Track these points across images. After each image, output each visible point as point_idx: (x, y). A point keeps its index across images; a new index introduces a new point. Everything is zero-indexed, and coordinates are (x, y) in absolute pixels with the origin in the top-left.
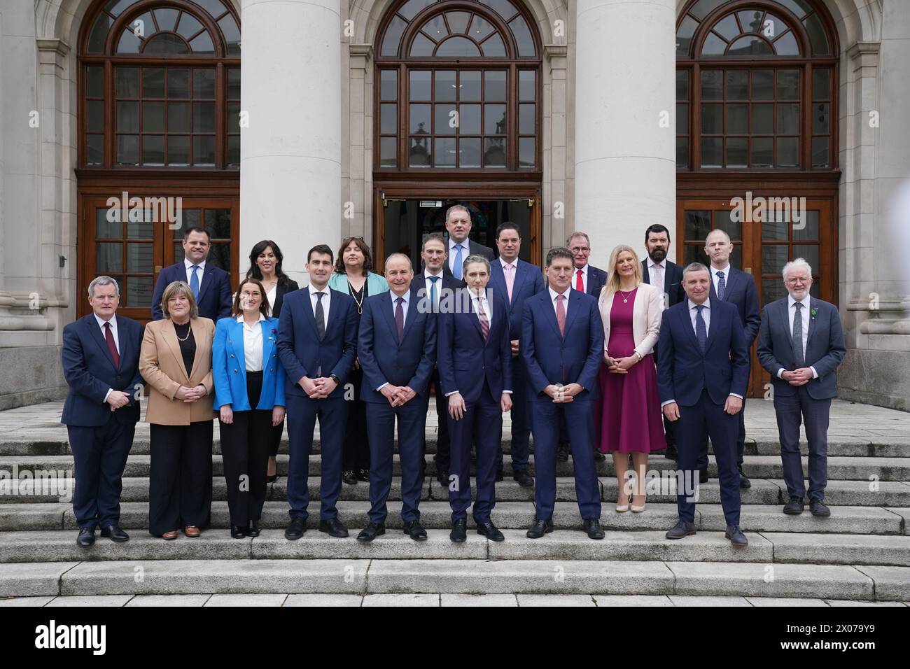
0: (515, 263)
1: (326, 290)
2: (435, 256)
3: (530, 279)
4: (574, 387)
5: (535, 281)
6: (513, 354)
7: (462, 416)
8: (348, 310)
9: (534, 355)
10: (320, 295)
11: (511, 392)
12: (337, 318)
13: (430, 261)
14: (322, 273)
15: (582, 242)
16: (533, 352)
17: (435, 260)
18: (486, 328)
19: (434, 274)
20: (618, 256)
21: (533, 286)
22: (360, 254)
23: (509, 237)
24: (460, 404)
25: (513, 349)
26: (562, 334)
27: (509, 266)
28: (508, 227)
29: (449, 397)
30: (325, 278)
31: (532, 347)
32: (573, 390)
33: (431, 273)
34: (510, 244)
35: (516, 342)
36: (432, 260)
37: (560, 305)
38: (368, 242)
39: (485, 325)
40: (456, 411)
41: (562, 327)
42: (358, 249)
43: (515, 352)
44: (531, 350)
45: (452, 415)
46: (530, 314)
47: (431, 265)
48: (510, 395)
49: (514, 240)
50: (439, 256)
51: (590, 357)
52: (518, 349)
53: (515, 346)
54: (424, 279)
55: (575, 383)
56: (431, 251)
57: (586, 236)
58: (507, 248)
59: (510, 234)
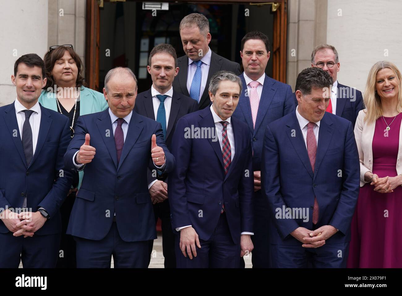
0: (262, 80)
1: (36, 108)
2: (163, 73)
3: (279, 99)
4: (327, 230)
5: (285, 102)
6: (255, 187)
7: (195, 254)
8: (61, 133)
9: (280, 192)
10: (28, 114)
11: (252, 234)
12: (49, 141)
13: (157, 79)
14: (31, 90)
15: (329, 55)
16: (279, 188)
17: (163, 78)
18: (228, 159)
19: (162, 93)
20: (377, 74)
21: (282, 108)
22: (74, 66)
23: (253, 49)
24: (193, 241)
25: (256, 181)
26: (313, 168)
27: (254, 84)
28: (253, 37)
29: (180, 232)
30: (34, 95)
31: (277, 182)
32: (326, 234)
33: (159, 91)
34: (254, 57)
35: (258, 173)
36: (159, 77)
37: (310, 134)
38: (80, 51)
39: (227, 154)
40: (188, 248)
41: (312, 161)
42: (72, 61)
43: (257, 185)
44: (276, 186)
45: (184, 253)
46: (274, 143)
47: (158, 83)
48: (251, 237)
49: (259, 53)
50: (168, 73)
51: (344, 193)
52: (260, 182)
53: (257, 178)
54: (151, 97)
55: (328, 224)
56: (159, 67)
57: (333, 48)
58: (251, 62)
59: (254, 46)
